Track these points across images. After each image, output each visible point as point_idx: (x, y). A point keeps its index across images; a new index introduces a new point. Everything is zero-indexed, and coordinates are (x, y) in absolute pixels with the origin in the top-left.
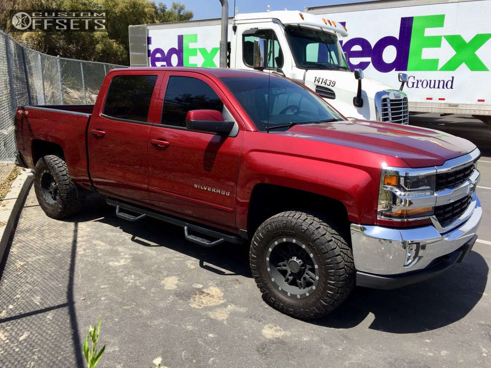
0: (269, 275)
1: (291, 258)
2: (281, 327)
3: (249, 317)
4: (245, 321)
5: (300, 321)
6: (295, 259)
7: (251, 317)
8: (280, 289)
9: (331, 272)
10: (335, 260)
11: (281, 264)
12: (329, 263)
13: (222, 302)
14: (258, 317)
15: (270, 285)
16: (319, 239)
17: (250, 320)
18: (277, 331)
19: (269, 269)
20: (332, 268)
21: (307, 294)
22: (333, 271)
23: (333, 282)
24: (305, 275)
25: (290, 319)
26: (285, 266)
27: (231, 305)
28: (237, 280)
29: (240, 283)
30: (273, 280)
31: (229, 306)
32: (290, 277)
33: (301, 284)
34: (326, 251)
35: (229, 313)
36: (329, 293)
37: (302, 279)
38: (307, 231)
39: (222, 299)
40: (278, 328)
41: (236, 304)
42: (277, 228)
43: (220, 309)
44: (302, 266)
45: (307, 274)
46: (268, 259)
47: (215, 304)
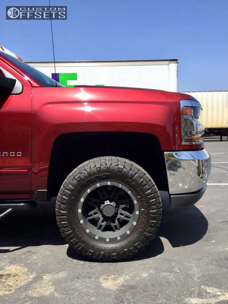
0: (82, 227)
1: (104, 203)
2: (114, 274)
3: (76, 279)
4: (77, 284)
5: (123, 263)
6: (107, 202)
7: (78, 278)
8: (97, 238)
9: (153, 202)
10: (154, 190)
11: (92, 213)
12: (150, 193)
13: (32, 276)
14: (84, 275)
15: (85, 238)
16: (137, 173)
17: (79, 281)
18: (114, 279)
19: (82, 222)
20: (153, 198)
21: (128, 232)
22: (155, 200)
23: (156, 211)
24: (119, 216)
25: (114, 265)
26: (95, 214)
27: (46, 275)
28: (29, 252)
29: (34, 253)
30: (88, 231)
31: (45, 277)
32: (103, 224)
33: (115, 226)
34: (145, 183)
35: (50, 283)
36: (153, 223)
37: (116, 221)
38: (124, 169)
39: (29, 273)
40: (113, 276)
41: (50, 273)
42: (90, 175)
43: (38, 284)
44: (116, 207)
45: (121, 214)
46: (80, 211)
47: (26, 282)
